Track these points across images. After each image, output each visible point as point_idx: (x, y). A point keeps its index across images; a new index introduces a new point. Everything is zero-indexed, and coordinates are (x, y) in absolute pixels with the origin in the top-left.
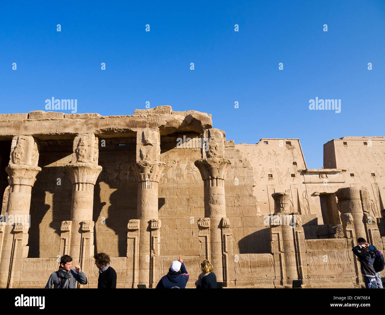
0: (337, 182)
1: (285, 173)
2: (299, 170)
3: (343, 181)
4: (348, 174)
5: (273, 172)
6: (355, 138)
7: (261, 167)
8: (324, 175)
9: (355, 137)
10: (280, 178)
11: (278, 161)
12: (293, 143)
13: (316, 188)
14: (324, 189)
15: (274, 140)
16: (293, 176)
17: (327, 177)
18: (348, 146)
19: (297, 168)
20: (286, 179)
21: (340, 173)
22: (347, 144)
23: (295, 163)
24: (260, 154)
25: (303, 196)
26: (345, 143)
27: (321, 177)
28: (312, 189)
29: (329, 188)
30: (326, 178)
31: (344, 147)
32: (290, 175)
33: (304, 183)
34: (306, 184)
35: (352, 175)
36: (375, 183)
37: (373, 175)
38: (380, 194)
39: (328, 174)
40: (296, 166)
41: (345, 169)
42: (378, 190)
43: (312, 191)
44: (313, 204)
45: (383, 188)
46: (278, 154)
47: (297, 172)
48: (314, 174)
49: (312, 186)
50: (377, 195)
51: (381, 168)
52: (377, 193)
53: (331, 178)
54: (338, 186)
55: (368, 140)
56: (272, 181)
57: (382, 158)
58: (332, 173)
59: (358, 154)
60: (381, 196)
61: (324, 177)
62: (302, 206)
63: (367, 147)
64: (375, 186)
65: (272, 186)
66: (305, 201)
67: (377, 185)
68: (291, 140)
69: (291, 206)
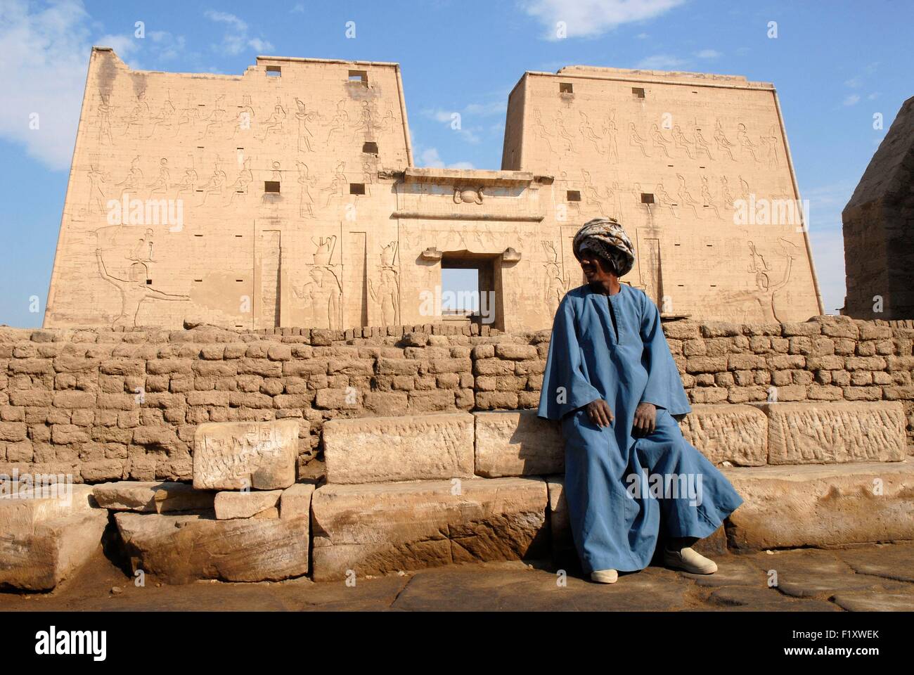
0: (514, 215)
1: (328, 179)
2: (381, 170)
3: (538, 215)
4: (557, 194)
5: (283, 174)
6: (604, 71)
7: (241, 157)
8: (470, 194)
9: (605, 69)
10: (306, 197)
11: (311, 139)
12: (373, 75)
13: (434, 233)
14: (463, 240)
15: (305, 65)
16: (357, 189)
17: (481, 198)
18: (577, 97)
19: (375, 163)
20: (328, 202)
21: (531, 187)
22: (571, 92)
23: (370, 147)
24: (243, 110)
25: (383, 260)
26: (566, 88)
27: (458, 199)
28: (420, 237)
29: (483, 238)
30: (479, 201)
31: (560, 100)
32: (347, 188)
33: (395, 216)
34: (400, 220)
35: (573, 196)
36: (651, 225)
37: (647, 199)
38: (660, 264)
39: (487, 190)
40: (372, 155)
41: (549, 175)
42: (657, 251)
43: (418, 243)
44: (415, 288)
45: (674, 244)
46: (311, 113)
47: (375, 177)
48: (434, 187)
49: (420, 228)
50: (650, 266)
51: (679, 176)
52: (651, 259)
53: (495, 203)
54: (518, 230)
55: (650, 80)
56: (274, 206)
57: (689, 145)
58: (501, 185)
59: (606, 125)
60: (663, 272)
61: (469, 198)
62: (373, 295)
63: (644, 105)
64: (646, 236)
65: (272, 223)
66: (388, 278)
67: (655, 232)
68: (368, 65)
69: (333, 292)
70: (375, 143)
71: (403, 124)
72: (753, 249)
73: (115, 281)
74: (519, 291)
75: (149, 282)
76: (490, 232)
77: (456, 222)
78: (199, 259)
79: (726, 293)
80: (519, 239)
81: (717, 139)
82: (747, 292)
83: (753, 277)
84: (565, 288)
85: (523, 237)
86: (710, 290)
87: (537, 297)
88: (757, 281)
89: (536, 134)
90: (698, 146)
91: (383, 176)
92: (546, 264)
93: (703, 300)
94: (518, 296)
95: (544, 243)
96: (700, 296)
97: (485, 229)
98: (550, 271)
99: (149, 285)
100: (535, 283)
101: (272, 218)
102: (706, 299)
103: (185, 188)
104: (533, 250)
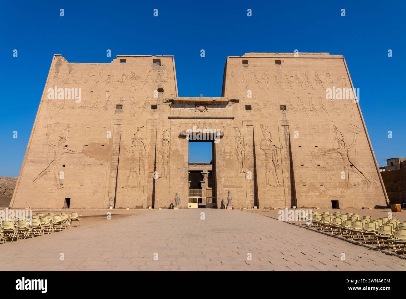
0: (221, 116)
1: (143, 103)
2: (164, 99)
3: (232, 116)
4: (241, 107)
5: (124, 102)
7: (107, 95)
8: (202, 108)
10: (132, 110)
11: (136, 87)
12: (163, 61)
13: (186, 125)
14: (198, 128)
15: (136, 58)
16: (154, 107)
17: (207, 109)
18: (250, 66)
19: (163, 96)
20: (142, 113)
21: (229, 104)
22: (248, 64)
23: (160, 90)
24: (110, 76)
25: (164, 137)
26: (245, 62)
27: (197, 110)
28: (180, 126)
29: (207, 126)
30: (206, 111)
31: (242, 68)
32: (150, 107)
33: (169, 118)
34: (172, 119)
35: (248, 108)
36: (285, 120)
37: (283, 108)
38: (289, 137)
39: (209, 106)
40: (161, 93)
41: (237, 99)
42: (288, 131)
43: (179, 129)
44: (177, 149)
45: (296, 127)
46: (137, 77)
47: (162, 102)
48: (186, 105)
49: (180, 122)
50: (285, 138)
51: (298, 98)
52: (285, 135)
53: (213, 111)
54: (223, 123)
55: (283, 57)
56: (120, 115)
57: (302, 84)
58: (215, 104)
59: (263, 77)
60: (291, 140)
61: (202, 110)
62: (159, 151)
63: (281, 67)
64: (282, 124)
65: (118, 122)
66: (165, 144)
67: (287, 122)
68: (161, 57)
69: (142, 150)
70: (162, 88)
71: (175, 80)
72: (336, 129)
73: (52, 146)
74: (223, 149)
75: (66, 146)
76: (210, 124)
77: (196, 120)
78: (87, 137)
79: (323, 150)
80: (224, 127)
81: (316, 80)
82: (334, 149)
83: (337, 142)
84: (244, 148)
85: (225, 126)
86: (315, 149)
87: (231, 152)
88: (339, 144)
89: (232, 82)
90: (307, 84)
91: (165, 101)
92: (235, 137)
93: (311, 153)
94: (223, 152)
95: (235, 128)
96: (310, 151)
97: (208, 123)
98: (237, 140)
99: (66, 148)
100: (230, 146)
101: (118, 120)
102: (313, 153)
103: (84, 108)
104: (230, 132)
